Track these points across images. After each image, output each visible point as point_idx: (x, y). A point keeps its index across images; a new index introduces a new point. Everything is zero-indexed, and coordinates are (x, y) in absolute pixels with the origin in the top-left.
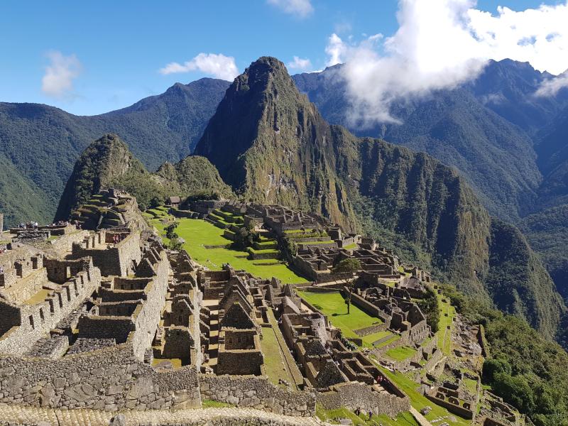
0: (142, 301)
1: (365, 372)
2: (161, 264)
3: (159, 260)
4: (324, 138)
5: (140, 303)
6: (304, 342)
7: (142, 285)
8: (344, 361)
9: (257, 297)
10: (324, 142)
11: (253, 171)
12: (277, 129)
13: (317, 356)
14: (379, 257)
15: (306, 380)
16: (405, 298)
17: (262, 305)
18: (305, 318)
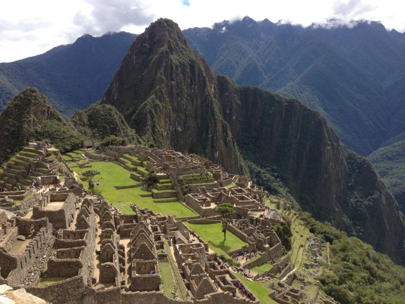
0: (83, 246)
1: (231, 284)
2: (91, 216)
3: (90, 213)
4: (213, 86)
5: (83, 249)
6: (190, 265)
7: (81, 235)
8: (217, 277)
9: (157, 233)
10: (213, 89)
11: (152, 117)
12: (173, 80)
13: (198, 275)
14: (250, 195)
15: (189, 292)
16: (267, 227)
17: (160, 239)
18: (191, 247)
